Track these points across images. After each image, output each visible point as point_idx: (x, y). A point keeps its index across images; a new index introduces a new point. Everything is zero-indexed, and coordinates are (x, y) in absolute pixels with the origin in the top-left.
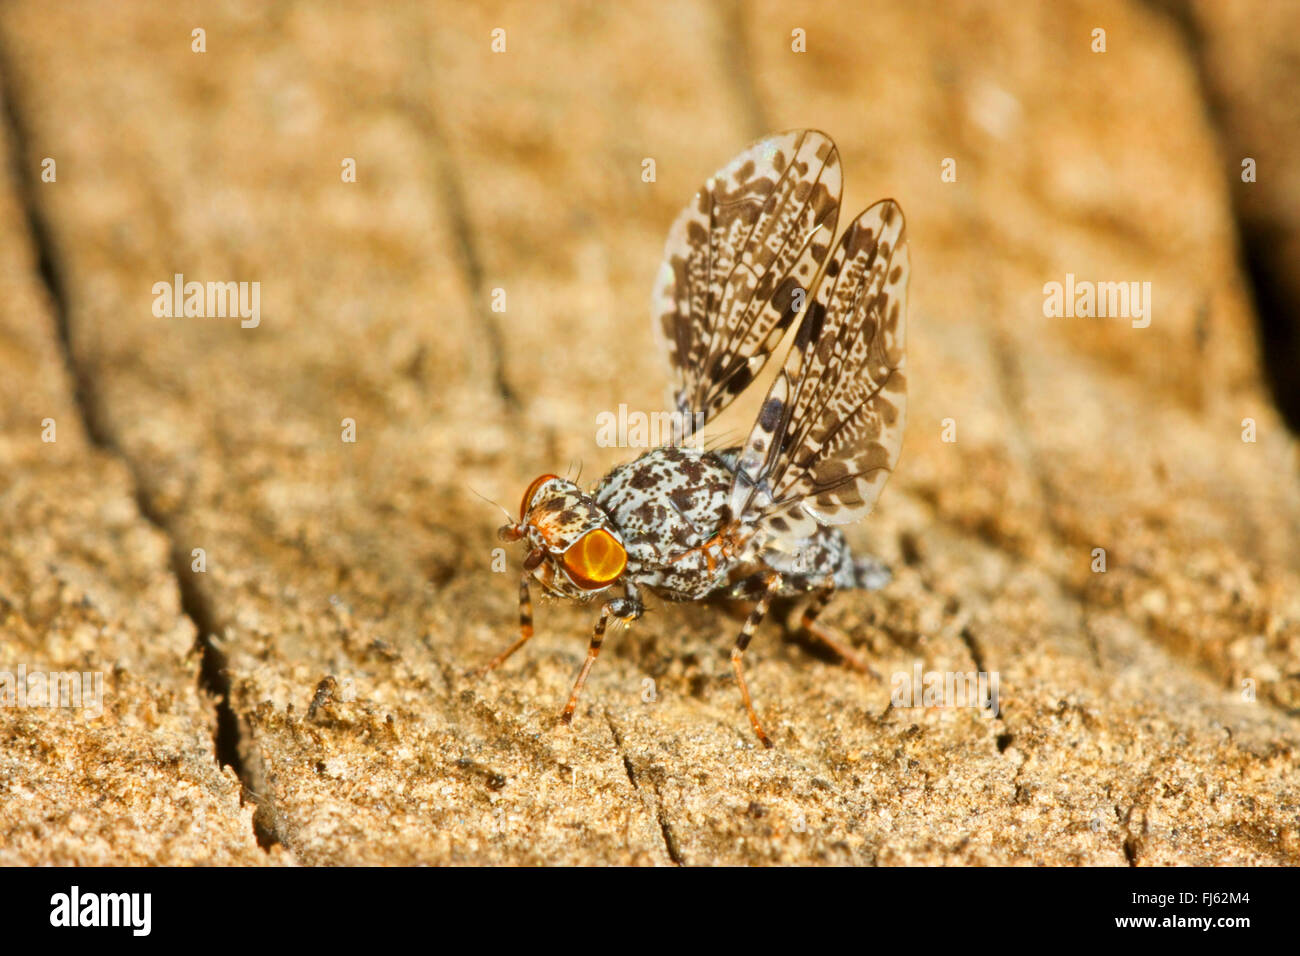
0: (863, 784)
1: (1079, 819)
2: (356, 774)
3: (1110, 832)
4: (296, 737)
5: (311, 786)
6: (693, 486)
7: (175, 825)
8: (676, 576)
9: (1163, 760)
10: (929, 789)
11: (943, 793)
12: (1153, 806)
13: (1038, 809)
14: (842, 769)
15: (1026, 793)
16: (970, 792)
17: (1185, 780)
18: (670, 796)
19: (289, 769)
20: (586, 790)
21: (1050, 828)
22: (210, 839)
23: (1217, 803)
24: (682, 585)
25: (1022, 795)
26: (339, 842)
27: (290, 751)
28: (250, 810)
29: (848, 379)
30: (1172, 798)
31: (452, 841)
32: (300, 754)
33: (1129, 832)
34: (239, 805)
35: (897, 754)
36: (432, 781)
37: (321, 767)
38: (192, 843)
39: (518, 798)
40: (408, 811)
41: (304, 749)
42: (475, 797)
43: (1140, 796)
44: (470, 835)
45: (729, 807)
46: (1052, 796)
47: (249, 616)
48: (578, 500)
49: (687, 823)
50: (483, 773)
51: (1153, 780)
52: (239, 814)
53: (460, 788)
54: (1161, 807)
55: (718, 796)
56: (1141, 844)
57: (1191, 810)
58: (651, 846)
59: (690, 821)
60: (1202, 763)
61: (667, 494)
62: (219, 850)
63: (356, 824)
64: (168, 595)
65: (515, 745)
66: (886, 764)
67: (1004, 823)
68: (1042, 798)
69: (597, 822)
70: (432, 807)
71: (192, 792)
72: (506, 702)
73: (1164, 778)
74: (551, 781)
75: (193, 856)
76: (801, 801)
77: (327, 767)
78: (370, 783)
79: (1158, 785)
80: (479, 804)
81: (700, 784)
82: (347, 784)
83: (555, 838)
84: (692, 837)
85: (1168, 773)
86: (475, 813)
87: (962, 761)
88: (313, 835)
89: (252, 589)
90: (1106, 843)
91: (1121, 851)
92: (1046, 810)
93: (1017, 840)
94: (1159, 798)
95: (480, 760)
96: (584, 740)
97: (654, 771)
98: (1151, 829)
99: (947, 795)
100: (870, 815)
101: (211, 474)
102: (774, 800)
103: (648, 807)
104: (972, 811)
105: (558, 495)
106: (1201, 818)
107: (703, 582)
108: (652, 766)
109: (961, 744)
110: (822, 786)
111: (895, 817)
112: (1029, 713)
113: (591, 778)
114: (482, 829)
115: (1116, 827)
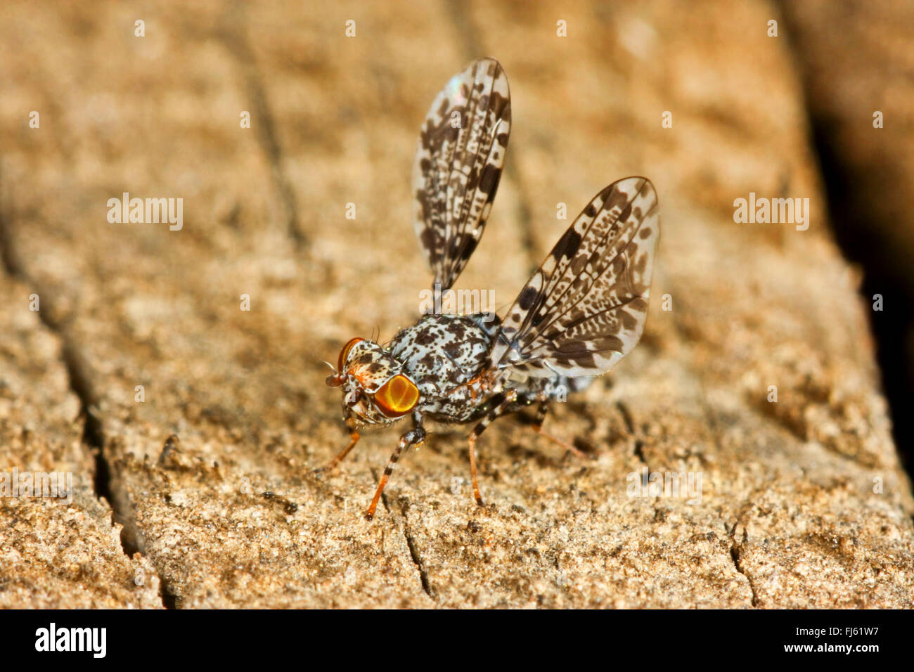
0: (548, 508)
1: (699, 532)
2: (192, 503)
3: (721, 541)
4: (150, 477)
5: (161, 512)
6: (460, 341)
7: (66, 540)
8: (450, 405)
9: (757, 491)
10: (594, 512)
11: (604, 515)
12: (751, 523)
13: (670, 526)
14: (533, 499)
15: (662, 514)
16: (623, 514)
17: (772, 505)
18: (413, 516)
19: (146, 500)
20: (354, 514)
21: (678, 539)
22: (90, 549)
23: (796, 521)
24: (454, 410)
25: (660, 516)
26: (181, 551)
27: (146, 487)
28: (118, 529)
29: (596, 292)
30: (764, 517)
31: (261, 549)
32: (153, 489)
33: (734, 541)
34: (110, 525)
35: (572, 487)
36: (246, 508)
37: (168, 498)
38: (78, 551)
39: (307, 519)
40: (229, 529)
41: (156, 486)
42: (276, 518)
43: (742, 516)
44: (273, 546)
45: (454, 525)
46: (680, 516)
47: (116, 393)
48: (381, 355)
49: (425, 536)
50: (282, 502)
51: (750, 505)
52: (110, 531)
53: (266, 513)
54: (757, 524)
55: (446, 517)
56: (743, 550)
57: (778, 526)
58: (400, 552)
59: (427, 535)
60: (785, 493)
61: (442, 347)
62: (97, 556)
63: (193, 538)
64: (59, 378)
65: (304, 483)
66: (564, 495)
67: (646, 535)
68: (673, 518)
69: (361, 536)
70: (246, 526)
71: (77, 516)
72: (298, 454)
73: (758, 503)
74: (329, 507)
75: (79, 561)
76: (504, 521)
77: (173, 498)
78: (203, 509)
79: (755, 508)
80: (279, 523)
81: (434, 509)
82: (186, 510)
83: (333, 547)
84: (428, 546)
85: (761, 500)
86: (276, 530)
87: (617, 493)
88: (163, 546)
89: (119, 374)
90: (718, 549)
91: (729, 554)
92: (676, 526)
93: (656, 547)
94: (755, 517)
95: (279, 493)
96: (352, 478)
97: (402, 500)
98: (749, 539)
99: (606, 516)
100: (553, 530)
101: (89, 295)
102: (486, 520)
103: (397, 525)
104: (624, 527)
105: (366, 352)
106: (784, 532)
107: (468, 409)
108: (400, 496)
109: (616, 481)
110: (519, 510)
111: (571, 531)
112: (664, 458)
113: (358, 505)
114: (281, 541)
115: (725, 538)
